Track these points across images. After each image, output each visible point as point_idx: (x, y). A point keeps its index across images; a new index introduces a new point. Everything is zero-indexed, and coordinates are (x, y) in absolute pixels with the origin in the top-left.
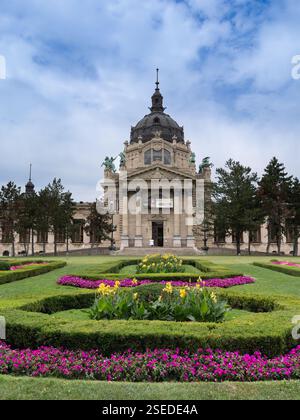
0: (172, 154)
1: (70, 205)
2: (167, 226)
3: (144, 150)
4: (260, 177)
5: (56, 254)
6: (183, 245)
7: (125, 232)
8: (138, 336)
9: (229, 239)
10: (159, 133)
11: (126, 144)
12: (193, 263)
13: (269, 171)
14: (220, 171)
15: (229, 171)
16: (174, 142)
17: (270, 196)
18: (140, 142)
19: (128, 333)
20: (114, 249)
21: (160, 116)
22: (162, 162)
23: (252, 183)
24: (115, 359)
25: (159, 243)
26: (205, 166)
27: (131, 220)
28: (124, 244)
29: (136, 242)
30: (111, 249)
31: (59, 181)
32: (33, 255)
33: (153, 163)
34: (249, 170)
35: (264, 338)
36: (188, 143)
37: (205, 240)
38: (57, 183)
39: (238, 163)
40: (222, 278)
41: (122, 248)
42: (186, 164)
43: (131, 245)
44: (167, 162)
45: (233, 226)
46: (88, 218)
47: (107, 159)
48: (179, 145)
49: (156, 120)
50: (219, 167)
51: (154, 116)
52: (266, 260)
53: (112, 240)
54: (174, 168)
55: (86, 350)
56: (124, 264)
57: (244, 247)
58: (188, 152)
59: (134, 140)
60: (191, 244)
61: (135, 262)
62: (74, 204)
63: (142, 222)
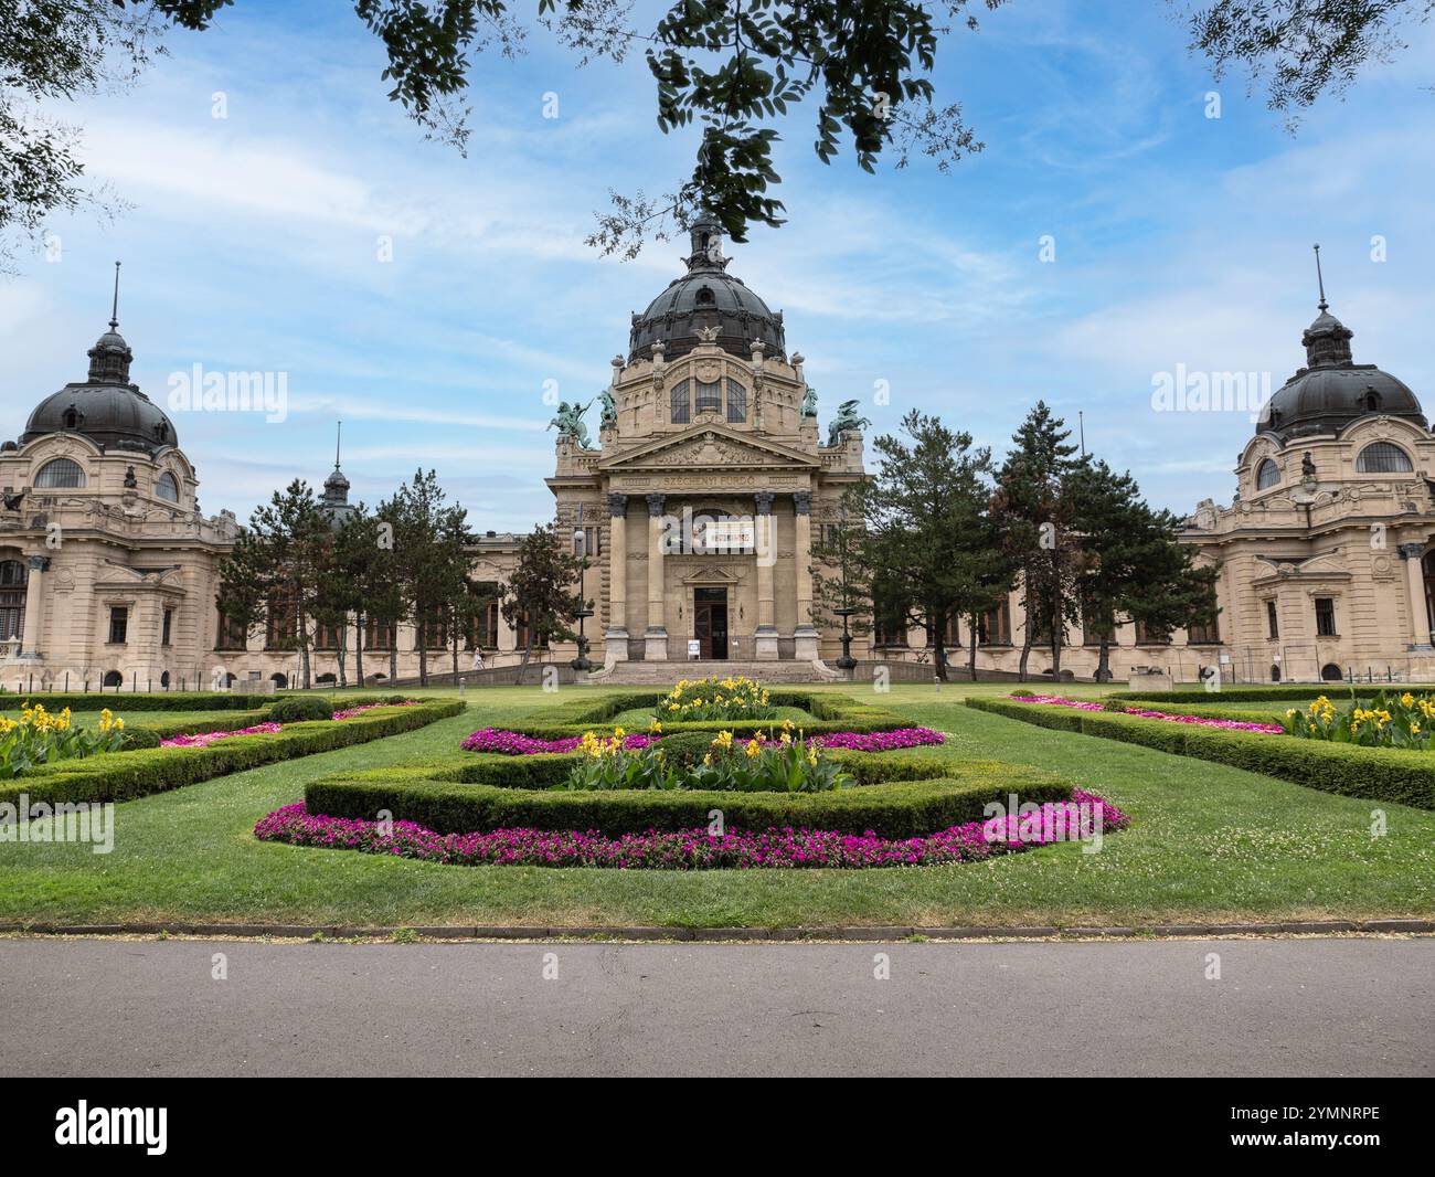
0: (750, 393)
1: (460, 544)
2: (737, 601)
3: (670, 383)
4: (1000, 460)
5: (424, 681)
6: (786, 654)
7: (618, 618)
8: (666, 808)
9: (918, 638)
10: (712, 333)
11: (618, 363)
12: (803, 703)
13: (1028, 444)
14: (885, 444)
15: (910, 443)
16: (757, 359)
17: (1027, 515)
18: (658, 359)
19: (648, 802)
20: (589, 667)
21: (714, 284)
22: (722, 418)
23: (979, 475)
24: (629, 841)
25: (716, 648)
26: (846, 428)
27: (634, 583)
28: (614, 654)
29: (650, 647)
30: (579, 666)
31: (432, 476)
32: (361, 683)
33: (695, 420)
34: (965, 441)
35: (882, 810)
36: (797, 361)
37: (847, 641)
38: (424, 482)
39: (935, 421)
40: (862, 732)
41: (609, 665)
42: (792, 421)
43: (636, 656)
44: (735, 416)
45: (923, 600)
46: (513, 580)
47: (563, 409)
48: (771, 366)
49: (705, 295)
50: (882, 433)
51: (697, 284)
52: (1001, 694)
53: (581, 642)
54: (755, 433)
55: (578, 829)
56: (619, 707)
57: (959, 660)
58: (795, 385)
59: (641, 353)
60: (807, 651)
61: (650, 701)
62: (472, 540)
63: (666, 590)
